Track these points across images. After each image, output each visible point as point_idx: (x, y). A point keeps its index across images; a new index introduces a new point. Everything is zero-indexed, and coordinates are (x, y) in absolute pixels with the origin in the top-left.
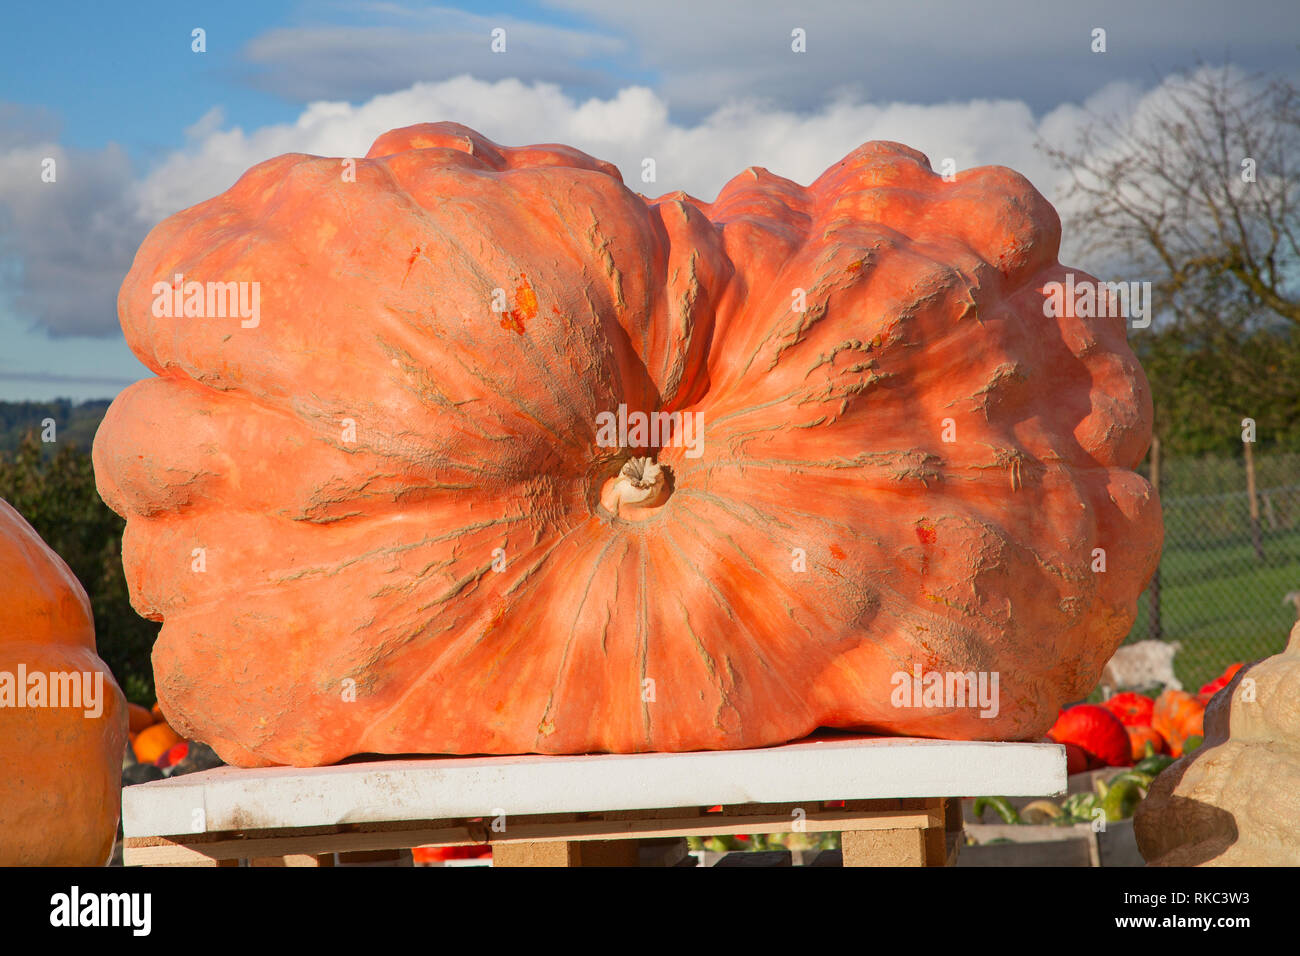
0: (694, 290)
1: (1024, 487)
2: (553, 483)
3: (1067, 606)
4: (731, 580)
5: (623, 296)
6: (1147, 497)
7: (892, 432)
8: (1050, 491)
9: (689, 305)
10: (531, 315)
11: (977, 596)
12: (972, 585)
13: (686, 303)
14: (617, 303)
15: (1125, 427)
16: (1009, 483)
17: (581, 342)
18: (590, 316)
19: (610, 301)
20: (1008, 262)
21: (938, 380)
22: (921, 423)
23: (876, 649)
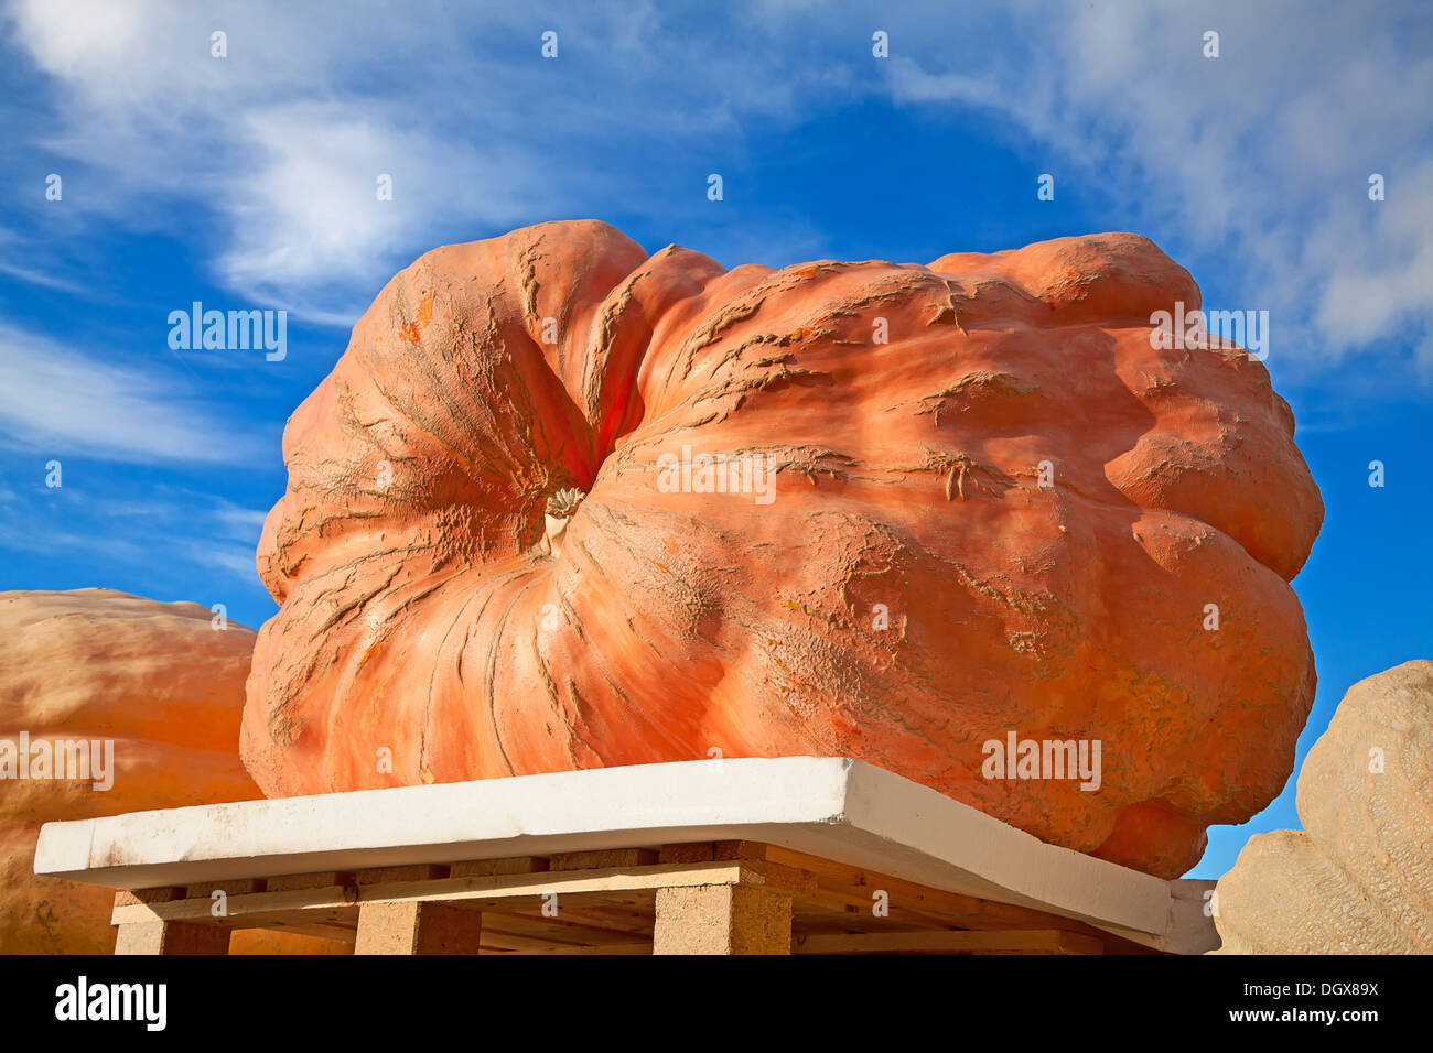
0: (622, 301)
1: (966, 498)
2: (472, 514)
3: (1023, 644)
4: (585, 593)
5: (534, 307)
6: (1199, 542)
7: (800, 431)
8: (1014, 509)
9: (612, 316)
10: (427, 324)
11: (849, 606)
12: (841, 590)
13: (607, 314)
14: (527, 311)
15: (1187, 467)
16: (942, 490)
17: (469, 347)
18: (483, 321)
19: (519, 311)
20: (1056, 294)
21: (885, 384)
22: (850, 427)
23: (738, 674)
